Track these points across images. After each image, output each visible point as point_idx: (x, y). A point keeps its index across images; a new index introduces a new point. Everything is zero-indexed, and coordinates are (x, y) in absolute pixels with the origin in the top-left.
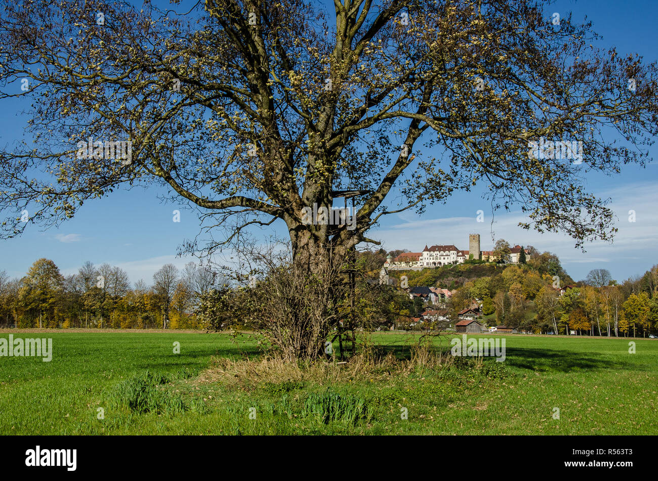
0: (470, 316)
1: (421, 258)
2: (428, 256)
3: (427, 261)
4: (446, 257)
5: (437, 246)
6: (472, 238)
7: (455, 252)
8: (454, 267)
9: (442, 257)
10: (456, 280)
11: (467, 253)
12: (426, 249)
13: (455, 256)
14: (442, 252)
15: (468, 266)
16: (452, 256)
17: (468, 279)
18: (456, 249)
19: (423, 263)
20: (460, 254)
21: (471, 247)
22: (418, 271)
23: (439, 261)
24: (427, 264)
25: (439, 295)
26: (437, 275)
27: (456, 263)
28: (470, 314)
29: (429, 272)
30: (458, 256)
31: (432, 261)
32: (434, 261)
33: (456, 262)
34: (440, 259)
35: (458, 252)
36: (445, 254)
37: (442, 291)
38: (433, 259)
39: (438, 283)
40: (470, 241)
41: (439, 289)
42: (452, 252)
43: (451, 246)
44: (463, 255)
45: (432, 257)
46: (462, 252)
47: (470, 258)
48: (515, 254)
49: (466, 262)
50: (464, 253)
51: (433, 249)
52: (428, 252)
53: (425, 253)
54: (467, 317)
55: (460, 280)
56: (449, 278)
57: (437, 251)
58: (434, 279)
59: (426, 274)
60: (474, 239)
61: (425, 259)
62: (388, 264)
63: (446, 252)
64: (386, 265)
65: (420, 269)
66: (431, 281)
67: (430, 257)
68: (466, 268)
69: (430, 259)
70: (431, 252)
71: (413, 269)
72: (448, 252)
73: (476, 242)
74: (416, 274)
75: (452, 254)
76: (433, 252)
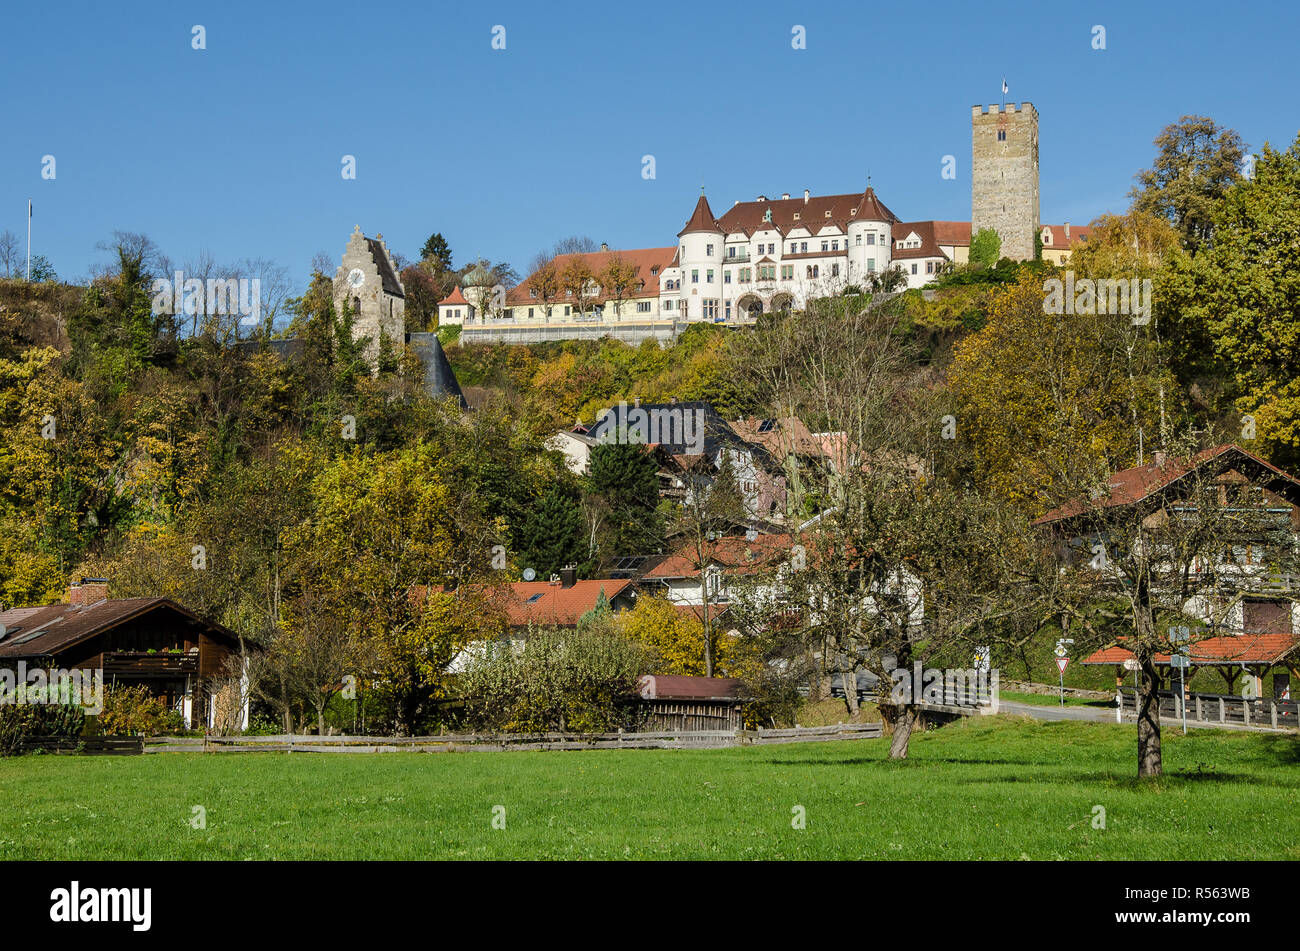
1: (667, 274)
2: (714, 262)
3: (707, 290)
4: (824, 265)
5: (768, 203)
6: (992, 129)
7: (882, 228)
8: (883, 308)
9: (800, 266)
10: (894, 385)
12: (703, 219)
13: (881, 250)
14: (798, 234)
16: (863, 252)
18: (883, 213)
19: (684, 305)
20: (914, 239)
21: (983, 189)
22: (650, 344)
23: (780, 286)
24: (710, 306)
25: (792, 466)
26: (771, 361)
27: (889, 287)
29: (719, 346)
30: (897, 251)
31: (735, 291)
32: (754, 287)
33: (894, 278)
34: (788, 276)
35: (900, 230)
36: (814, 245)
37: (807, 444)
38: (745, 279)
40: (980, 149)
42: (859, 228)
43: (855, 200)
44: (930, 248)
45: (734, 269)
46: (926, 229)
47: (975, 256)
49: (952, 280)
50: (933, 236)
51: (746, 218)
52: (715, 238)
53: (697, 247)
57: (767, 227)
59: (699, 360)
60: (1002, 136)
61: (695, 278)
62: (464, 310)
63: (824, 231)
64: (449, 314)
65: (659, 334)
66: (733, 394)
67: (727, 267)
68: (956, 313)
69: (728, 279)
70: (732, 237)
71: (618, 335)
72: (835, 230)
73: (1011, 154)
74: (634, 361)
75: (864, 239)
76: (742, 237)
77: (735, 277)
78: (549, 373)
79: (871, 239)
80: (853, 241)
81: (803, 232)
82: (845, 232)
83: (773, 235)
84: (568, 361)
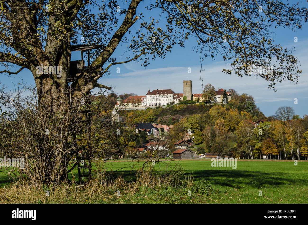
0: (184, 146)
1: (144, 100)
3: (150, 102)
4: (165, 99)
5: (158, 90)
6: (186, 83)
7: (172, 95)
8: (172, 107)
9: (162, 99)
10: (172, 117)
11: (182, 95)
12: (149, 93)
13: (172, 98)
15: (182, 106)
16: (170, 98)
17: (183, 116)
18: (172, 92)
19: (147, 104)
20: (176, 96)
21: (185, 91)
22: (142, 110)
23: (159, 102)
24: (150, 104)
25: (160, 130)
26: (158, 113)
27: (173, 104)
28: (184, 144)
29: (151, 111)
30: (174, 98)
32: (155, 102)
33: (173, 103)
34: (160, 100)
35: (175, 94)
36: (164, 97)
37: (162, 126)
39: (159, 120)
40: (184, 86)
41: (159, 124)
42: (169, 95)
43: (169, 90)
44: (178, 97)
47: (184, 99)
48: (219, 96)
49: (181, 103)
50: (179, 96)
51: (155, 92)
52: (151, 95)
53: (148, 97)
54: (182, 146)
55: (176, 117)
56: (167, 116)
58: (155, 117)
59: (149, 113)
60: (187, 84)
61: (148, 101)
62: (119, 106)
63: (165, 95)
64: (117, 106)
65: (144, 109)
66: (153, 118)
67: (152, 99)
68: (181, 108)
69: (152, 101)
70: (153, 95)
71: (138, 109)
72: (166, 95)
73: (188, 86)
74: (141, 113)
75: (170, 96)
76: (154, 95)
77: (153, 100)
78: (130, 115)
79: (171, 96)
80: (168, 96)
81: (162, 95)
82: (168, 95)
83: (158, 95)
84: (132, 113)
